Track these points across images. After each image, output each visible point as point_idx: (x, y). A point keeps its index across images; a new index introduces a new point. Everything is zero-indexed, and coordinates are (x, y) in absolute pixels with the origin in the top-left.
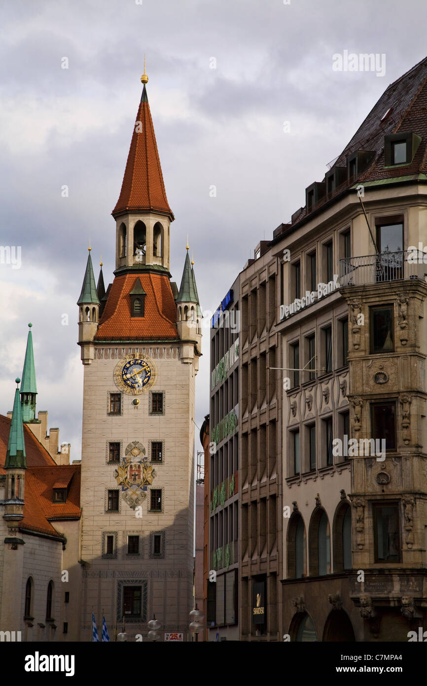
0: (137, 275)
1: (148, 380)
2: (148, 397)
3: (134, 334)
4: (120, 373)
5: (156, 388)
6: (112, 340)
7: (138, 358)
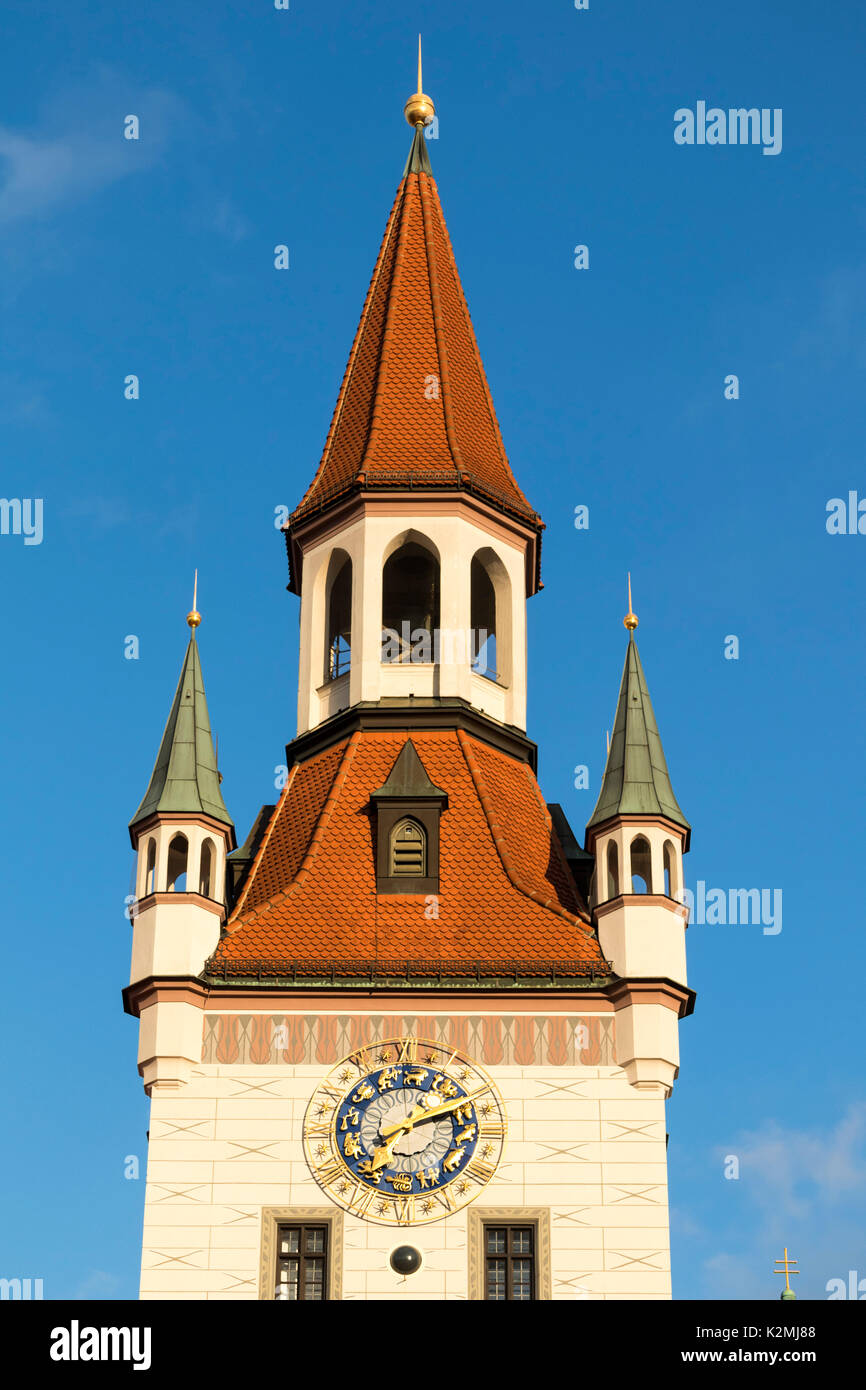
0: (401, 737)
1: (465, 1158)
2: (464, 1238)
3: (393, 953)
4: (328, 1120)
5: (503, 1197)
6: (292, 977)
7: (414, 1059)
